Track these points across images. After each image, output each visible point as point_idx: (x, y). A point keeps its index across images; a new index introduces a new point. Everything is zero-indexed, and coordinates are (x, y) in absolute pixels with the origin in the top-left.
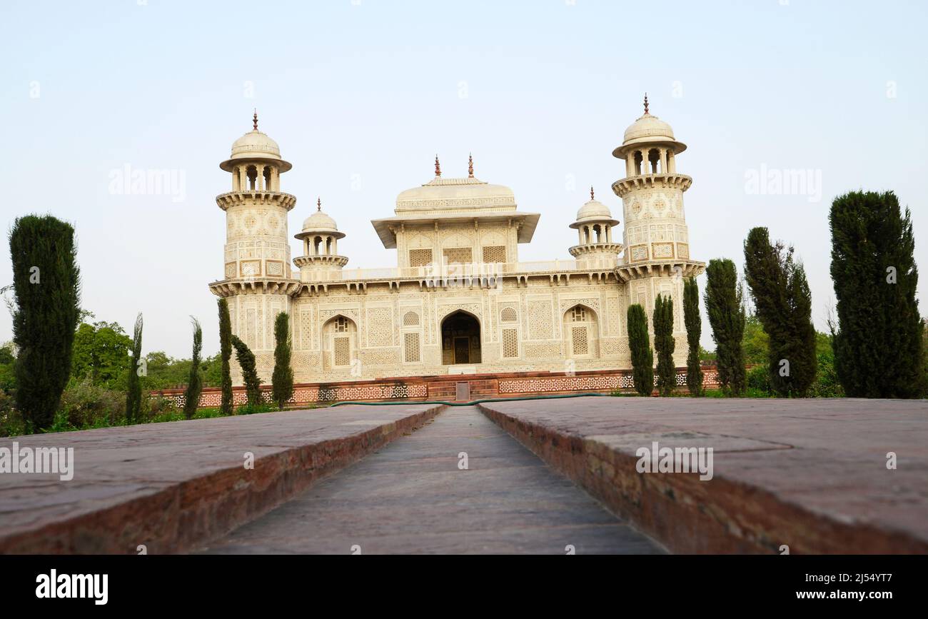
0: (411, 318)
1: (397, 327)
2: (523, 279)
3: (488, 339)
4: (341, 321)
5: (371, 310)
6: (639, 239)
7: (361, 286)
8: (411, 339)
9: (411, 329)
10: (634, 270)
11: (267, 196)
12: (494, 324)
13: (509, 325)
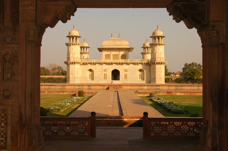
0: (105, 70)
1: (102, 72)
2: (129, 63)
3: (121, 75)
4: (90, 70)
5: (97, 68)
6: (154, 56)
7: (95, 63)
8: (105, 75)
9: (105, 73)
10: (152, 63)
11: (76, 44)
12: (123, 72)
13: (126, 73)
